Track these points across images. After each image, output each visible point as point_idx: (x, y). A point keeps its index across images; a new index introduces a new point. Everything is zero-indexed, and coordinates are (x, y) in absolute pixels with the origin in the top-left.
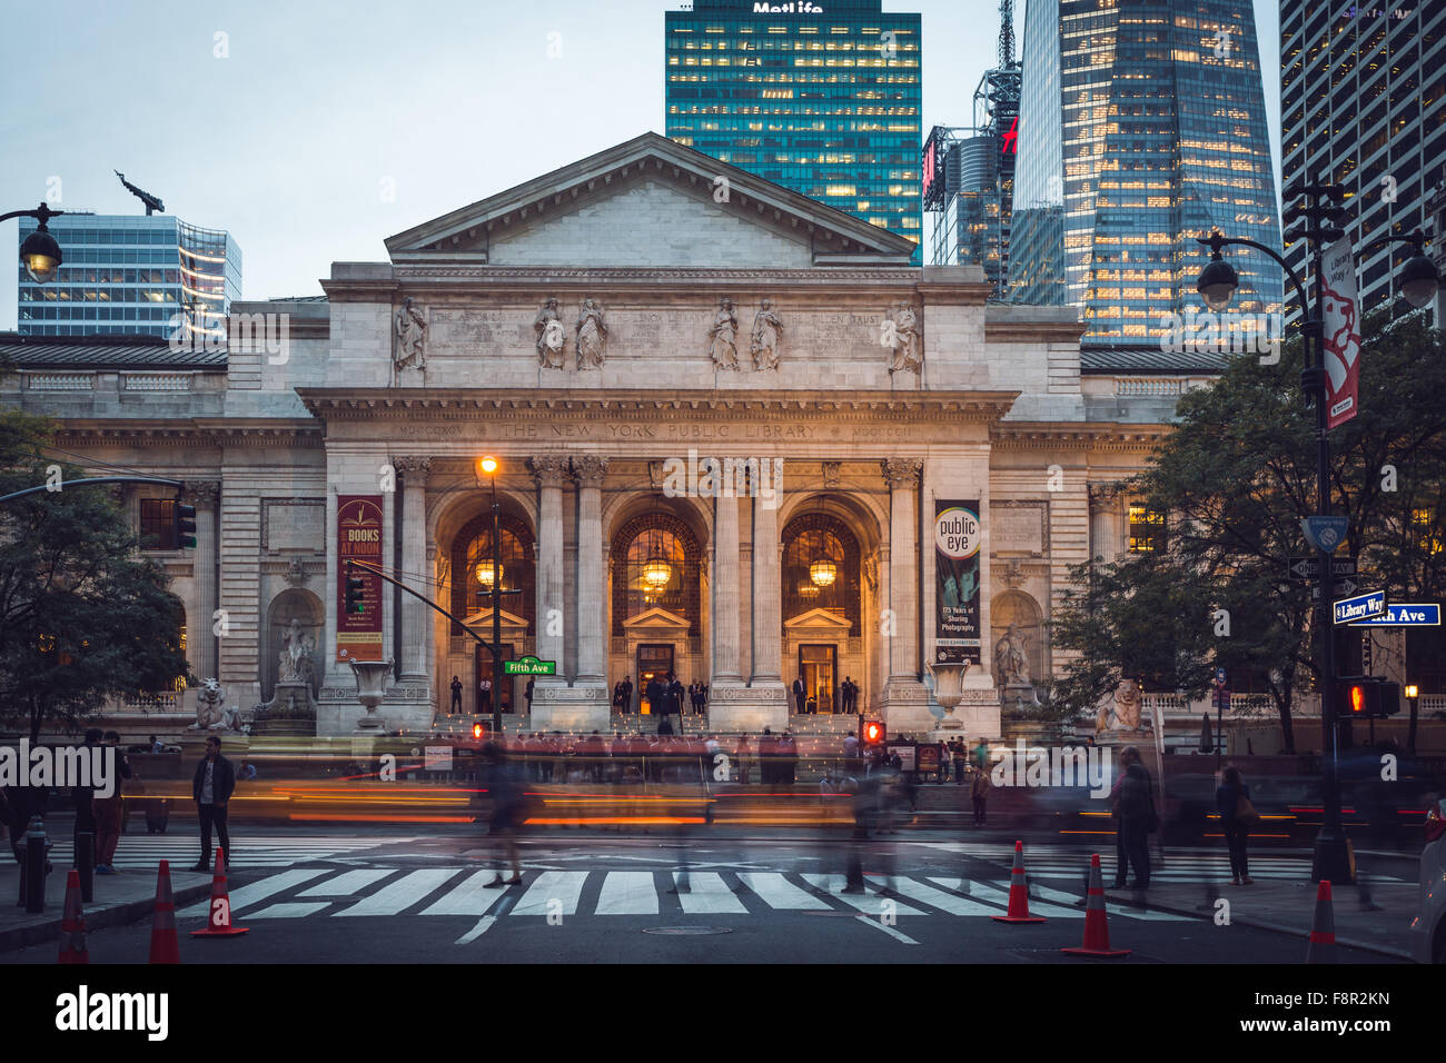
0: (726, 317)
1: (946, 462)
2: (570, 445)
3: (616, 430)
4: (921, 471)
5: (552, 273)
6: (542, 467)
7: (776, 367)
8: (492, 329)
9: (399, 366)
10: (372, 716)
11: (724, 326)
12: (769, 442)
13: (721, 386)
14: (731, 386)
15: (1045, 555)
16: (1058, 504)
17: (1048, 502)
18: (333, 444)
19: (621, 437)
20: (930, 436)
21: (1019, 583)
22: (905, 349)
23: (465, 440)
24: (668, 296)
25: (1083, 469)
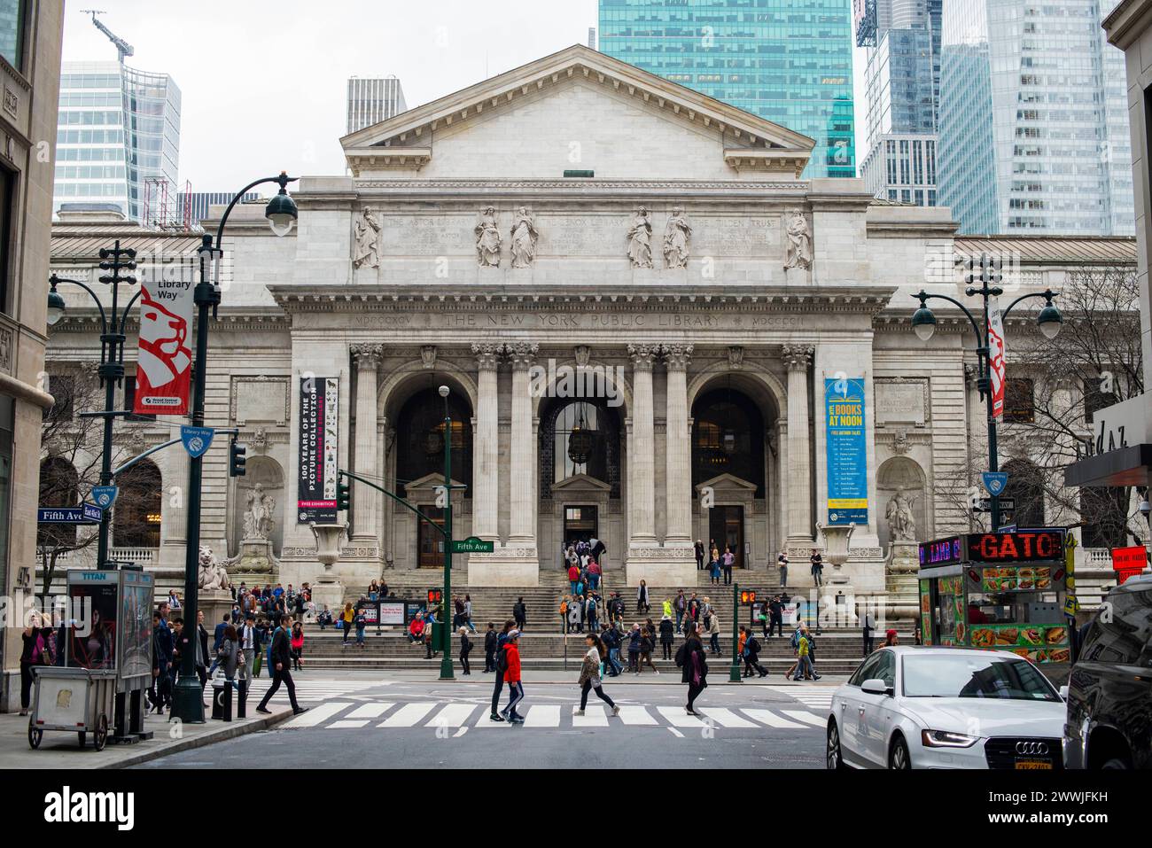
0: (642, 222)
1: (835, 347)
2: (505, 333)
3: (545, 321)
4: (813, 355)
5: (490, 184)
6: (480, 352)
7: (685, 265)
8: (438, 232)
9: (356, 265)
10: (329, 573)
11: (640, 229)
12: (680, 330)
13: (637, 282)
14: (646, 283)
15: (927, 425)
16: (937, 380)
17: (928, 378)
18: (298, 333)
19: (551, 326)
20: (820, 325)
21: (904, 450)
22: (798, 249)
23: (413, 329)
24: (591, 204)
25: (959, 350)
